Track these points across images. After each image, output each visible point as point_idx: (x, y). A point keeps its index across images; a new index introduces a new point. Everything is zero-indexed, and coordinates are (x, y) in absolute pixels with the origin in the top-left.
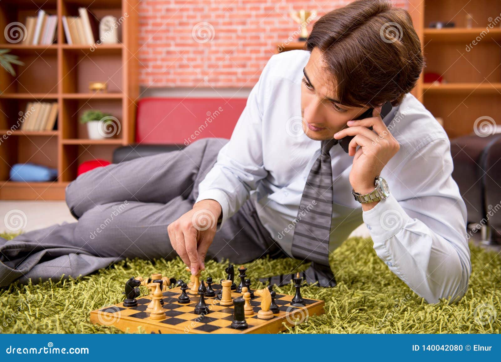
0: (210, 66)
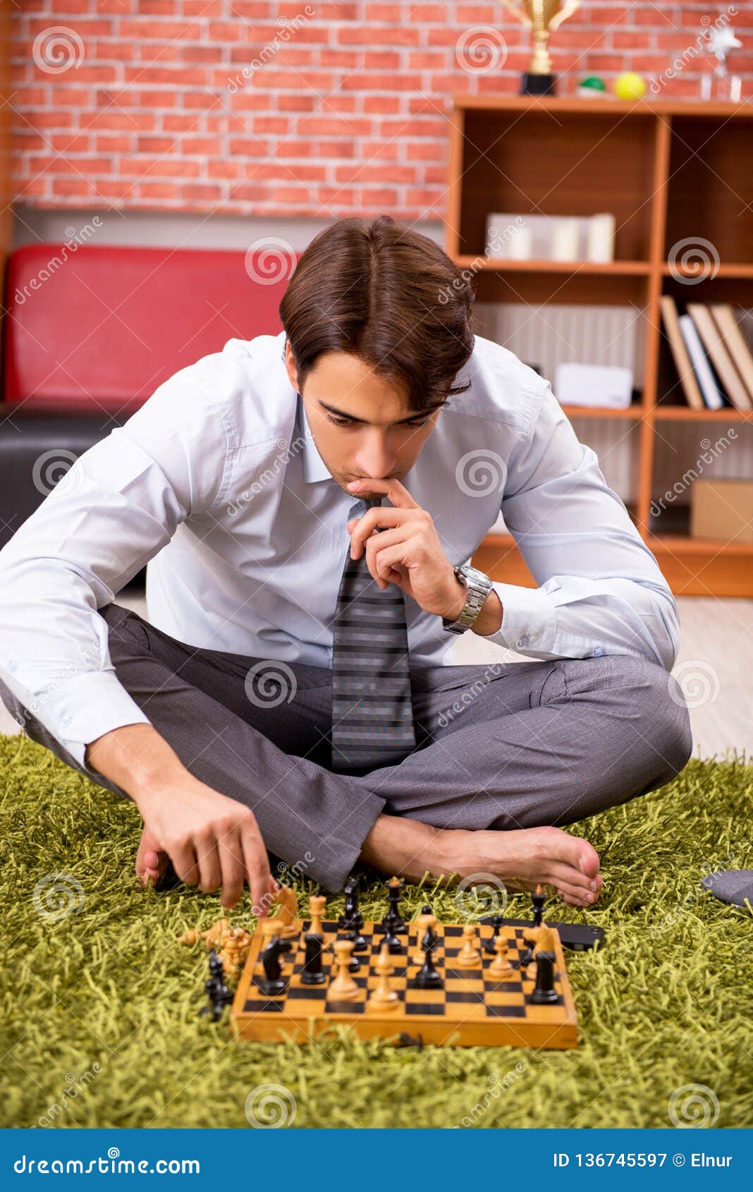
0: (238, 148)
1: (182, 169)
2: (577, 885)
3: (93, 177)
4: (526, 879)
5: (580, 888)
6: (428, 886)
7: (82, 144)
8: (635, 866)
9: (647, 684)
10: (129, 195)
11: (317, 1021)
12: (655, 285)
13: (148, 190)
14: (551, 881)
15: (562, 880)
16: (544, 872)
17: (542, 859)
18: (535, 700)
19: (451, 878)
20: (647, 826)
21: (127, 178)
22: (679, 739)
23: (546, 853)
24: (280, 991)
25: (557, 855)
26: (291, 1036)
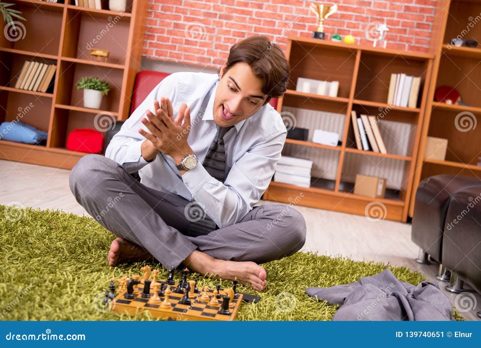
0: (218, 47)
1: (198, 52)
2: (258, 283)
3: (169, 51)
4: (241, 279)
5: (258, 284)
6: (207, 278)
7: (167, 40)
8: (285, 282)
9: (291, 215)
10: (181, 59)
11: (140, 309)
12: (350, 107)
13: (187, 57)
14: (250, 281)
15: (254, 281)
16: (247, 277)
17: (247, 272)
18: (253, 217)
19: (215, 275)
20: (296, 272)
21: (180, 52)
22: (300, 235)
23: (249, 270)
24: (132, 298)
25: (252, 271)
26: (128, 312)
